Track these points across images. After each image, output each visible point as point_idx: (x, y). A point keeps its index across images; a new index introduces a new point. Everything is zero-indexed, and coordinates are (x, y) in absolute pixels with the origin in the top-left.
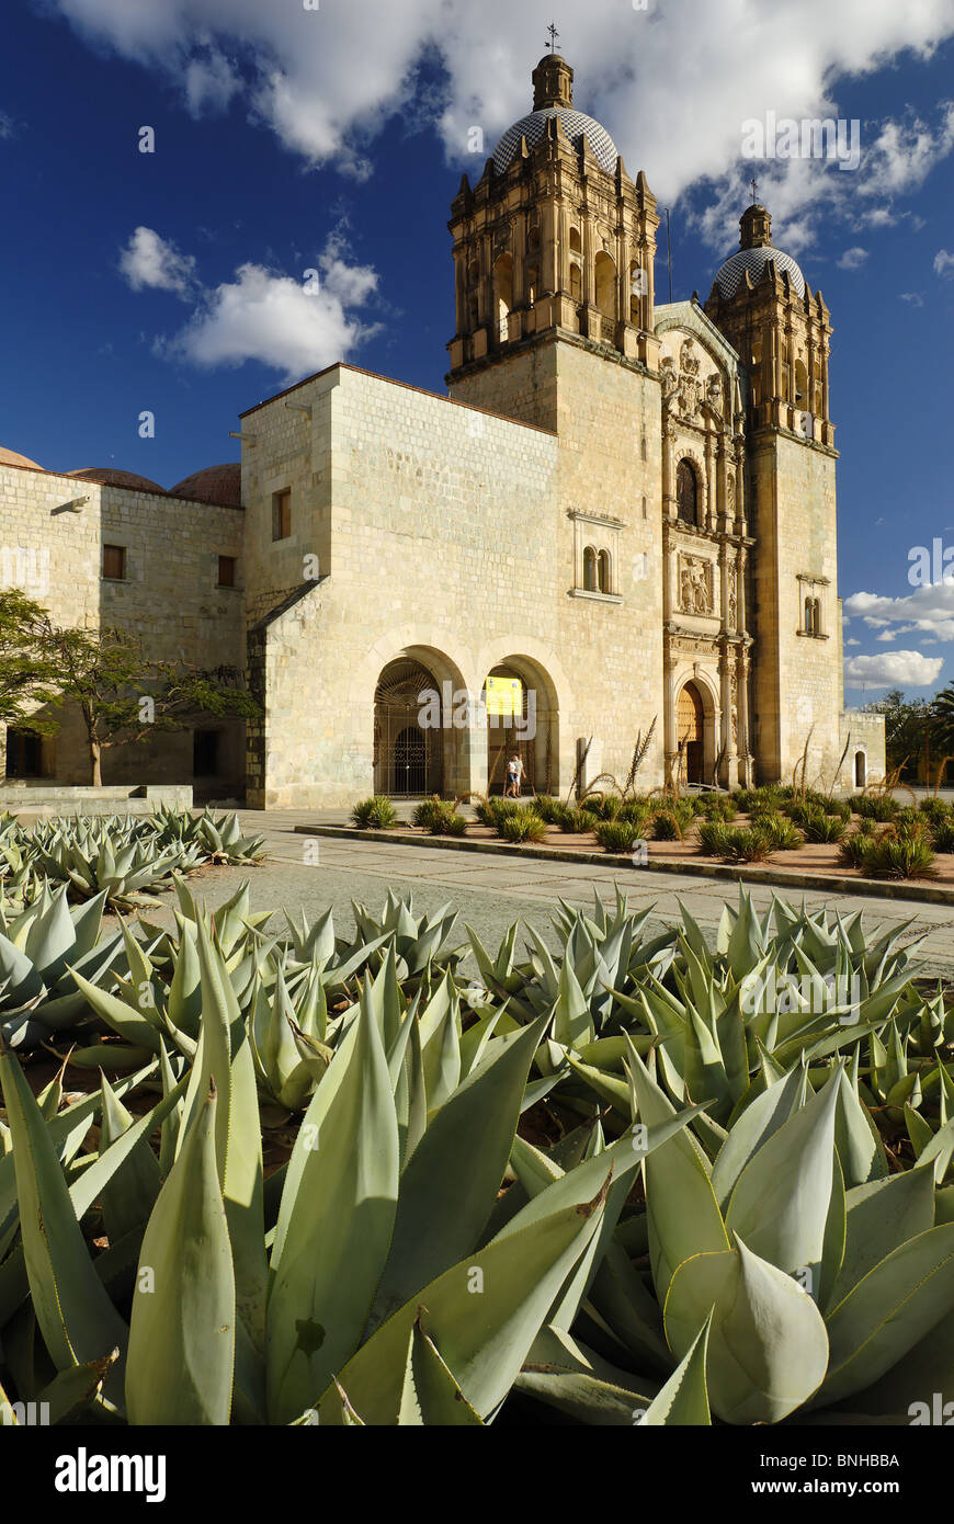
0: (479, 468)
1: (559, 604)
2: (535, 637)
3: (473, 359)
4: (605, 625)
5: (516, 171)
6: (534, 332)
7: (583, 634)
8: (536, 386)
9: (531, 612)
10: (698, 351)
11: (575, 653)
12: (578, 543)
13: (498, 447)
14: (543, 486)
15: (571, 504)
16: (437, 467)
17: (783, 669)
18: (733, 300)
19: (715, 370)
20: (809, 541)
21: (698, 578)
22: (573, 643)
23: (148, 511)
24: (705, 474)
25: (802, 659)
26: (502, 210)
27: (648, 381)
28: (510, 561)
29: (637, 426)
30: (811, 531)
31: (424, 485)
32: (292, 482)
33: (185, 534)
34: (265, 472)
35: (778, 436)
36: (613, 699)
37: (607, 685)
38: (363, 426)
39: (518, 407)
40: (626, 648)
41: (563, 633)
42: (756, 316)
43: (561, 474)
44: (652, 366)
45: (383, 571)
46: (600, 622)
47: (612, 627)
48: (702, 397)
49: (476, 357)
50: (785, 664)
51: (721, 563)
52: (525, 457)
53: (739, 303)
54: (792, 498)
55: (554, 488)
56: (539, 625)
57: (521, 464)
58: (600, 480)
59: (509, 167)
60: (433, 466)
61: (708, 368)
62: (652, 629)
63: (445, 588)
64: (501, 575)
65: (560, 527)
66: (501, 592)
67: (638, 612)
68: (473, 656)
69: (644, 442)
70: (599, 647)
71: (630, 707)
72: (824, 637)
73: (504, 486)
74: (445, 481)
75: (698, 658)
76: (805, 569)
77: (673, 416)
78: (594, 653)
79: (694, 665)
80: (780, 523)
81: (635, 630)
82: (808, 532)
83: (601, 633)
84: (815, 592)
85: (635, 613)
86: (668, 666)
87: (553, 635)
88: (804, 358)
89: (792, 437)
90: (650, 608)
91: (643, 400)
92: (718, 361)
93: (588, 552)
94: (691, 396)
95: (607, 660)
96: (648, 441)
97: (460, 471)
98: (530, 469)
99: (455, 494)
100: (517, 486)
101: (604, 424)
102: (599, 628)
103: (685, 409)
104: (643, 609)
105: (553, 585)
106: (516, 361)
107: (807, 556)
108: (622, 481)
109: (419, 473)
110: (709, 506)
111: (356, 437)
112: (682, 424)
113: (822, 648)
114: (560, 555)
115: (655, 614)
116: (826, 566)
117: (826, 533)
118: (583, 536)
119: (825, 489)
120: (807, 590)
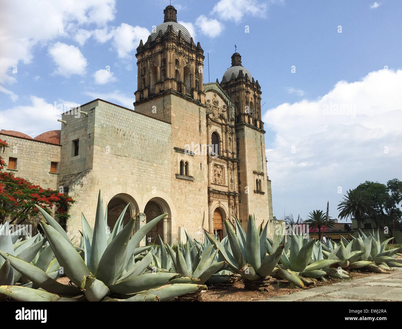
0: (145, 134)
1: (171, 180)
2: (163, 191)
3: (143, 98)
4: (187, 187)
5: (158, 40)
6: (163, 91)
7: (180, 190)
8: (164, 108)
9: (162, 183)
10: (218, 98)
11: (177, 197)
12: (178, 159)
13: (151, 127)
14: (166, 140)
15: (176, 146)
16: (130, 133)
17: (249, 204)
18: (229, 82)
19: (224, 104)
20: (256, 160)
21: (219, 172)
22: (176, 193)
23: (26, 146)
24: (221, 137)
25: (256, 200)
26: (153, 52)
27: (201, 108)
28: (155, 165)
29: (198, 121)
31: (126, 139)
32: (80, 137)
33: (39, 154)
34: (70, 134)
35: (245, 126)
36: (190, 213)
37: (188, 208)
38: (106, 119)
39: (158, 114)
40: (195, 195)
41: (173, 190)
42: (237, 87)
43: (173, 136)
44: (203, 102)
45: (111, 168)
46: (186, 186)
47: (190, 188)
48: (220, 113)
49: (144, 97)
50: (250, 202)
51: (228, 167)
52: (160, 131)
53: (231, 83)
54: (250, 146)
55: (170, 141)
56: (165, 187)
57: (159, 133)
58: (186, 139)
59: (156, 39)
60: (129, 133)
61: (221, 104)
62: (204, 189)
63: (132, 174)
64: (152, 170)
65: (172, 153)
66: (151, 175)
67: (199, 183)
68: (142, 197)
69: (200, 126)
70: (186, 195)
71: (196, 216)
72: (263, 193)
73: (153, 140)
74: (133, 138)
75: (220, 200)
76: (256, 170)
77: (210, 118)
78: (183, 197)
79: (219, 202)
80: (247, 154)
81: (198, 189)
82: (256, 157)
83: (186, 190)
84: (260, 177)
85: (198, 184)
86: (210, 202)
87: (170, 190)
88: (253, 101)
89: (249, 126)
90: (203, 182)
91: (200, 113)
92: (225, 101)
93: (182, 162)
94: (215, 112)
95: (188, 199)
96: (202, 126)
97: (138, 135)
98: (162, 135)
99: (136, 142)
100: (158, 140)
101: (187, 121)
102: (186, 188)
103: (214, 116)
104: (201, 182)
105: (169, 173)
106: (158, 99)
107: (256, 165)
108: (193, 139)
109: (124, 135)
110: (223, 148)
111: (103, 123)
112: (213, 121)
113: (262, 197)
114: (172, 163)
115: (205, 184)
116: (263, 169)
117: (262, 158)
118: (180, 157)
119: (261, 143)
120: (257, 177)
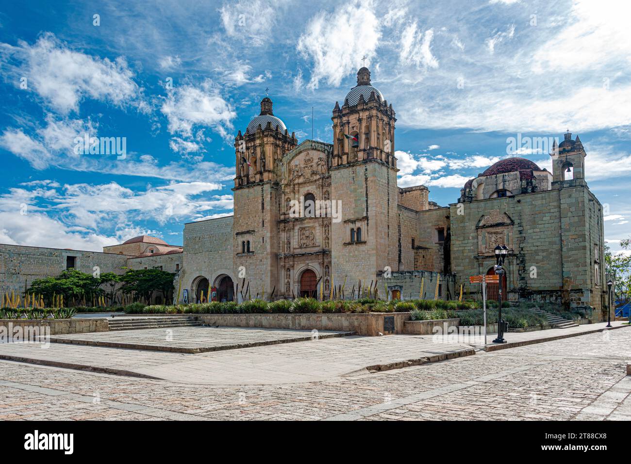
2: (226, 268)
4: (248, 261)
7: (241, 265)
9: (226, 263)
12: (239, 242)
13: (217, 226)
15: (237, 232)
17: (334, 260)
20: (354, 205)
21: (308, 234)
22: (238, 268)
24: (316, 195)
27: (265, 186)
28: (220, 252)
30: (355, 200)
31: (200, 241)
35: (332, 172)
38: (189, 234)
40: (256, 266)
41: (235, 266)
43: (235, 225)
47: (251, 261)
48: (313, 169)
50: (336, 258)
51: (320, 226)
58: (247, 221)
61: (318, 157)
62: (267, 259)
68: (211, 276)
69: (263, 204)
70: (246, 268)
72: (365, 242)
74: (205, 239)
76: (352, 217)
77: (294, 184)
79: (306, 264)
81: (259, 261)
82: (353, 201)
84: (358, 224)
85: (259, 256)
87: (232, 267)
88: (357, 128)
90: (265, 253)
91: (263, 192)
92: (322, 151)
93: (244, 242)
94: (307, 172)
97: (208, 235)
98: (226, 227)
100: (222, 233)
101: (248, 206)
102: (246, 262)
103: (305, 178)
104: (262, 254)
105: (232, 254)
107: (352, 211)
112: (303, 184)
113: (362, 247)
114: (234, 246)
115: (267, 254)
116: (367, 211)
117: (367, 197)
118: (240, 239)
119: (366, 179)
120: (351, 226)
